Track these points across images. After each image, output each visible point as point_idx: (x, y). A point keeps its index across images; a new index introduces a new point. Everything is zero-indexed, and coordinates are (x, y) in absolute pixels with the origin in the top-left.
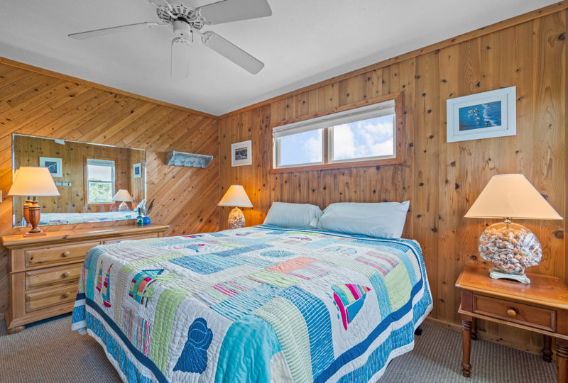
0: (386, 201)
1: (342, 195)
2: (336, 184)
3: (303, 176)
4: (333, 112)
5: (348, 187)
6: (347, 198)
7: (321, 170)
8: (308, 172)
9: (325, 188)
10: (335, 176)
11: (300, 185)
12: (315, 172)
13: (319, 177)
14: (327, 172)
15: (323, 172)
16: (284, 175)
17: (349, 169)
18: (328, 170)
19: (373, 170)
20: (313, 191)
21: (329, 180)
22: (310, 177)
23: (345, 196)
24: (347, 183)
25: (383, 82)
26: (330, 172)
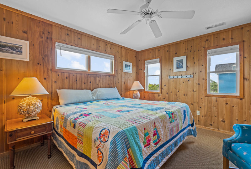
0: (111, 87)
1: (98, 86)
2: (95, 81)
3: (78, 76)
4: (95, 51)
5: (100, 82)
6: (100, 86)
7: (89, 74)
8: (81, 74)
9: (90, 82)
10: (95, 78)
11: (76, 80)
12: (86, 75)
13: (88, 77)
14: (91, 75)
15: (89, 75)
16: (65, 74)
17: (100, 75)
18: (92, 74)
19: (108, 77)
20: (85, 83)
21: (92, 79)
22: (83, 77)
23: (99, 86)
24: (99, 81)
25: (110, 48)
26: (93, 75)
